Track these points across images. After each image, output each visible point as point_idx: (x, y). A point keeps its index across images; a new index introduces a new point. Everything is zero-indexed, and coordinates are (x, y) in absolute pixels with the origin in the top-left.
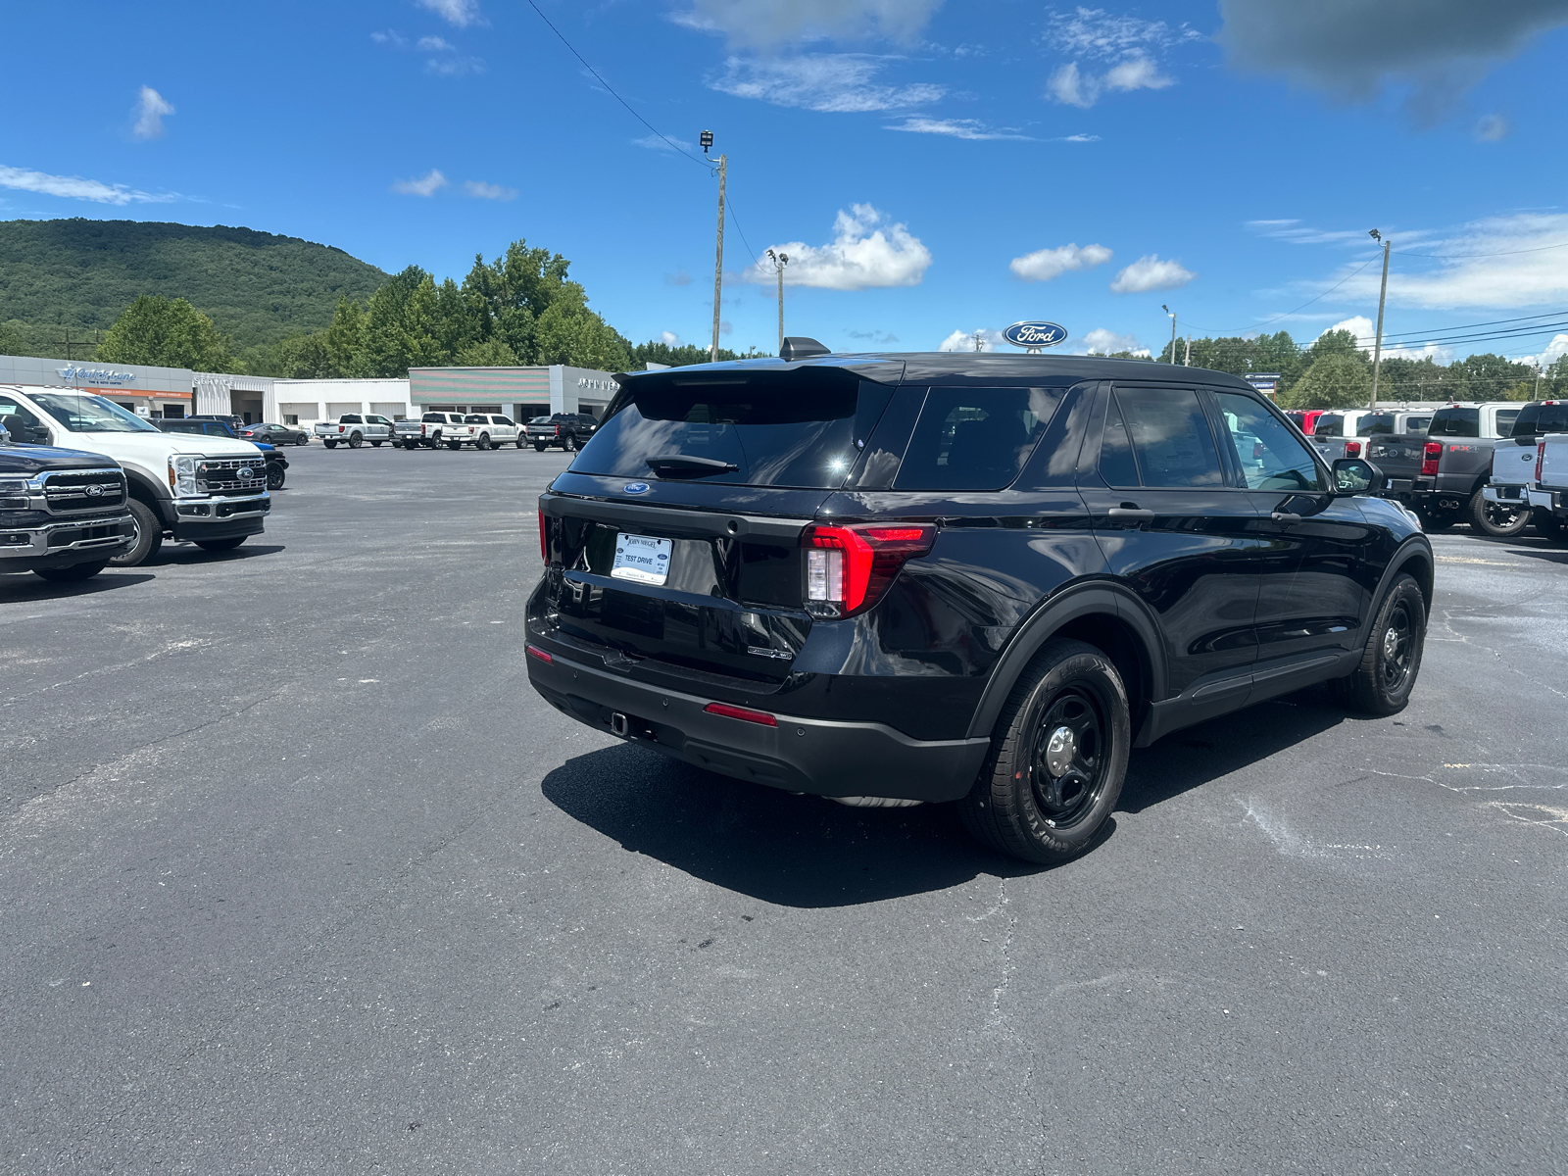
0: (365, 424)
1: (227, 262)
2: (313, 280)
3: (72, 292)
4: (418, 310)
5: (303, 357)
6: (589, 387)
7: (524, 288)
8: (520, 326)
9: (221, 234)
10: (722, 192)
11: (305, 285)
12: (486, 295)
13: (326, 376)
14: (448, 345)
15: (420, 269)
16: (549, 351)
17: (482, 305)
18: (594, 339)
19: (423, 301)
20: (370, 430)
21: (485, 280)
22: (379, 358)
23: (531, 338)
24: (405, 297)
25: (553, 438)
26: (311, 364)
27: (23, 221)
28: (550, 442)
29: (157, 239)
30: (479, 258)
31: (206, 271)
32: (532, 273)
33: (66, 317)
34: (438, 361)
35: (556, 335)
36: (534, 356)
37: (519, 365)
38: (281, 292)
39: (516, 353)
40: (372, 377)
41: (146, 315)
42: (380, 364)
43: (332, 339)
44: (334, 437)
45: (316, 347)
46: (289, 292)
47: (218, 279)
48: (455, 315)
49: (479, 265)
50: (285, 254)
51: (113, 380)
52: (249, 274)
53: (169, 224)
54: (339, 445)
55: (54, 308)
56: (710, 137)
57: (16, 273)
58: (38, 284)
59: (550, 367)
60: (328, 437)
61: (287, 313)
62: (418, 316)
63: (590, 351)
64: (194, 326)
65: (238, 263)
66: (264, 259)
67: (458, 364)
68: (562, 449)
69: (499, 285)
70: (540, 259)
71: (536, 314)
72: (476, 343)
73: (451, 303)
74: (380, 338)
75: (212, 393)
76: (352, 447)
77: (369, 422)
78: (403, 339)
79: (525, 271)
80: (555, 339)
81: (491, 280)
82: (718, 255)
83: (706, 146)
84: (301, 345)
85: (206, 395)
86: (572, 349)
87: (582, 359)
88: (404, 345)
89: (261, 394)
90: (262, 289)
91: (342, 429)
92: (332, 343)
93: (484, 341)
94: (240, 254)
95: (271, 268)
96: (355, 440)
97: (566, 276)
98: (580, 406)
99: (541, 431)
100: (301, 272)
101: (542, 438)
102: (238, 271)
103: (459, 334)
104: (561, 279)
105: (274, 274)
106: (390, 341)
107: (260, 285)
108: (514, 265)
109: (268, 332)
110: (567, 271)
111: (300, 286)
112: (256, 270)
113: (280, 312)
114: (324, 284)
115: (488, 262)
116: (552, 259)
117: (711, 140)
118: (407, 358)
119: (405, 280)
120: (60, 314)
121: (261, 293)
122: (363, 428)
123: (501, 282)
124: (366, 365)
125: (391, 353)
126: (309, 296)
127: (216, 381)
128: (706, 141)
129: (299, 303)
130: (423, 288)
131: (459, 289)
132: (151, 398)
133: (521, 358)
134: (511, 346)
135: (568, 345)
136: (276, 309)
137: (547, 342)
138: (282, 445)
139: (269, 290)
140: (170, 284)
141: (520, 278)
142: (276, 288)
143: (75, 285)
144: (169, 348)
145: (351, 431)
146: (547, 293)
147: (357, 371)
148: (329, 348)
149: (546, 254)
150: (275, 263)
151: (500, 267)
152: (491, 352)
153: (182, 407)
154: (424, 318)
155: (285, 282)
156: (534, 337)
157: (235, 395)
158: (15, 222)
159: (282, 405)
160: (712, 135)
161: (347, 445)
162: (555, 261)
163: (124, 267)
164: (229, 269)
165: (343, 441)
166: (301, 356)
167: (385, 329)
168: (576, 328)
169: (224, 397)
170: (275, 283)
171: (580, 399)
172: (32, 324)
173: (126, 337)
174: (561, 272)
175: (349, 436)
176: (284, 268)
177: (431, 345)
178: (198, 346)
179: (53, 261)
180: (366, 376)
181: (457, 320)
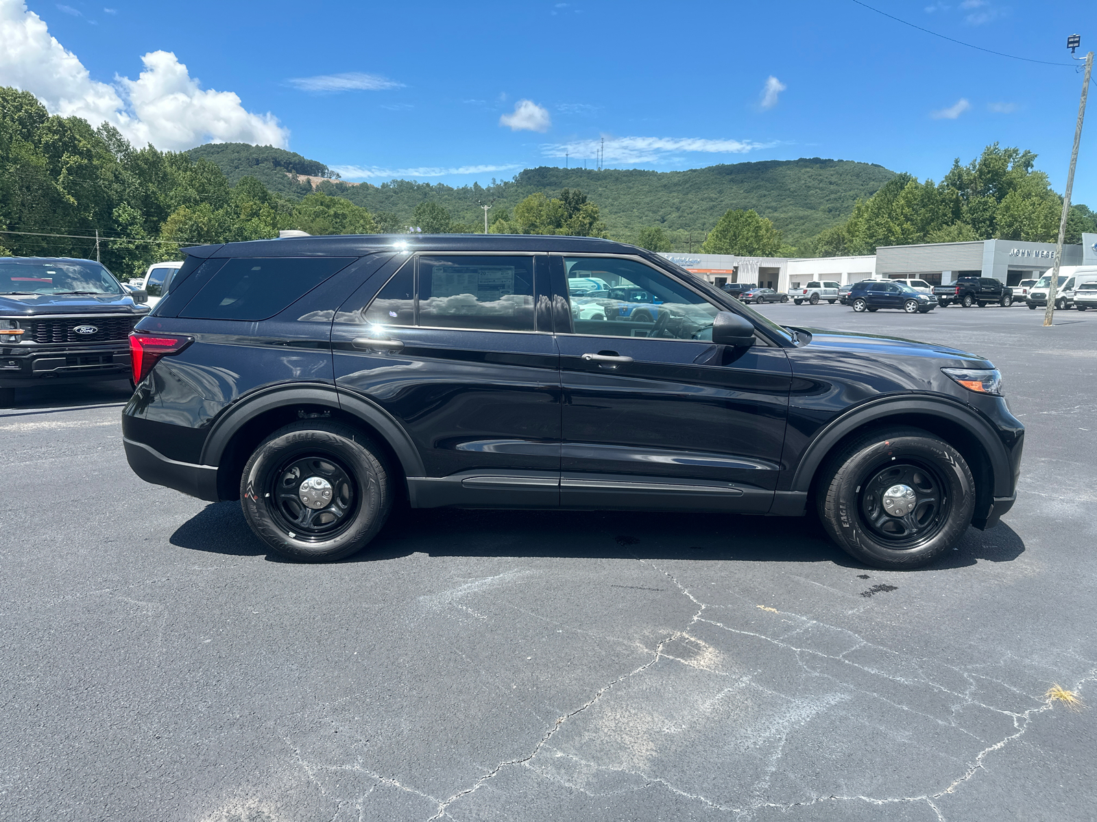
0: (823, 288)
1: (803, 182)
2: (857, 189)
3: (712, 211)
4: (902, 205)
5: (828, 243)
6: (1020, 255)
7: (992, 180)
8: (985, 210)
9: (803, 163)
10: (1085, 85)
11: (852, 193)
12: (959, 188)
13: (842, 255)
14: (922, 229)
15: (908, 174)
16: (1004, 228)
17: (954, 197)
18: (1046, 216)
19: (907, 198)
20: (826, 292)
21: (960, 176)
22: (871, 241)
23: (992, 219)
24: (896, 196)
25: (953, 297)
26: (834, 248)
27: (691, 170)
28: (951, 300)
29: (762, 172)
30: (957, 162)
31: (789, 189)
32: (999, 168)
33: (707, 225)
34: (913, 241)
35: (1012, 216)
36: (992, 233)
37: (978, 240)
38: (835, 199)
39: (977, 232)
40: (865, 255)
41: (730, 222)
42: (871, 246)
43: (849, 229)
44: (800, 297)
45: (838, 235)
46: (840, 198)
47: (796, 194)
48: (931, 206)
49: (957, 166)
50: (841, 172)
51: (688, 264)
52: (816, 188)
53: (771, 161)
54: (804, 303)
55: (701, 221)
56: (1077, 39)
57: (685, 202)
58: (695, 207)
59: (985, 241)
60: (796, 297)
61: (838, 213)
62: (903, 209)
63: (1041, 227)
64: (757, 227)
65: (810, 182)
66: (827, 178)
67: (929, 242)
68: (961, 306)
69: (970, 180)
70: (1010, 156)
71: (999, 199)
72: (945, 226)
73: (929, 197)
74: (873, 226)
75: (748, 269)
76: (812, 304)
77: (825, 287)
78: (889, 226)
79: (994, 167)
80: (1010, 219)
81: (965, 177)
82: (1076, 139)
83: (1074, 48)
84: (828, 234)
85: (744, 271)
86: (1025, 225)
87: (1033, 233)
88: (890, 231)
89: (778, 269)
90: (823, 198)
91: (805, 292)
92: (849, 232)
93: (953, 223)
94: (812, 176)
95: (831, 183)
96: (814, 299)
97: (1032, 166)
98: (1009, 271)
99: (944, 292)
100: (850, 184)
101: (944, 297)
102: (809, 187)
103: (932, 220)
104: (1027, 170)
105: (832, 187)
106: (879, 229)
107: (822, 196)
108: (985, 163)
109: (822, 227)
110: (1033, 163)
111: (848, 194)
112: (821, 185)
113: (833, 212)
114: (865, 191)
115: (965, 164)
116: (1020, 155)
117: (1078, 42)
118: (891, 240)
119: (896, 184)
120: (704, 224)
121: (822, 200)
122: (821, 291)
123: (972, 178)
124: (861, 246)
125: (880, 237)
126: (853, 200)
127: (751, 262)
128: (1073, 43)
129: (847, 206)
130: (908, 188)
131: (936, 187)
132: (708, 274)
133: (981, 235)
134: (975, 227)
135: (1022, 222)
136: (830, 211)
137: (1003, 221)
138: (772, 303)
139: (827, 198)
140: (767, 200)
141: (989, 172)
142: (833, 196)
143: (714, 206)
144: (740, 241)
145: (811, 293)
146: (1011, 183)
147: (854, 251)
148: (846, 235)
149: (1015, 151)
150: (834, 179)
151: (974, 167)
152: (956, 232)
153: (725, 280)
154: (906, 210)
155: (839, 191)
156: (995, 218)
157: (762, 271)
158: (687, 171)
159: (791, 276)
160: (1079, 37)
161: (808, 303)
162: (1023, 156)
163: (742, 191)
164: (804, 187)
165: (806, 300)
166: (827, 242)
167: (877, 220)
168: (1031, 208)
169: (755, 272)
170: (832, 193)
171: (1009, 266)
172: (689, 231)
173: (717, 236)
174: (1028, 164)
175: (809, 296)
176: (839, 182)
177: (909, 230)
178: (758, 238)
179: (704, 192)
180: (861, 254)
181: (932, 210)
